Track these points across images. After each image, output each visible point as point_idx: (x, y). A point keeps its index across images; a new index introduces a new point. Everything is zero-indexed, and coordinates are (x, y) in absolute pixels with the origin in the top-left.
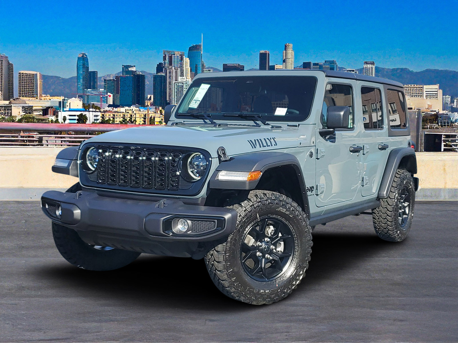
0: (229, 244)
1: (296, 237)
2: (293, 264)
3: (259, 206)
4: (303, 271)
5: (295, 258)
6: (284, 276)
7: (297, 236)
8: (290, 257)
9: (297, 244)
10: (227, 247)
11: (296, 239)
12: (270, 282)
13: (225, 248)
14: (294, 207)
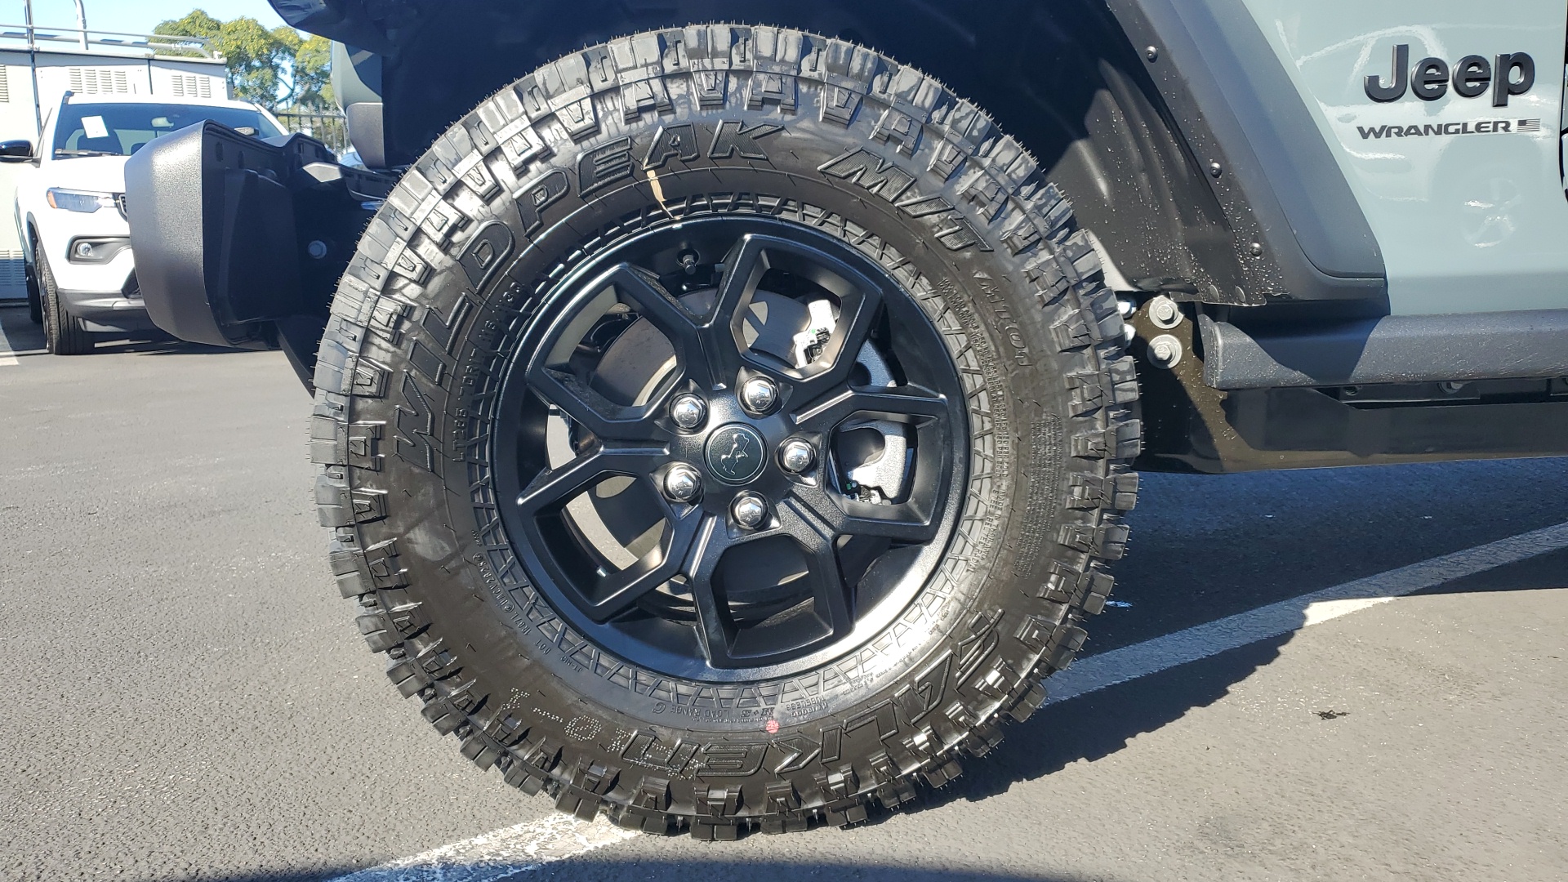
0: (387, 351)
1: (985, 408)
2: (939, 601)
3: (672, 111)
4: (1009, 673)
5: (962, 564)
6: (851, 675)
7: (992, 406)
8: (926, 549)
9: (988, 465)
10: (359, 369)
11: (987, 426)
12: (725, 692)
13: (347, 374)
14: (986, 173)
